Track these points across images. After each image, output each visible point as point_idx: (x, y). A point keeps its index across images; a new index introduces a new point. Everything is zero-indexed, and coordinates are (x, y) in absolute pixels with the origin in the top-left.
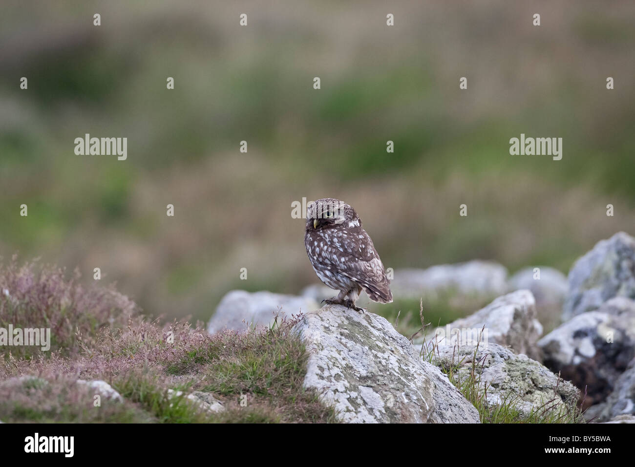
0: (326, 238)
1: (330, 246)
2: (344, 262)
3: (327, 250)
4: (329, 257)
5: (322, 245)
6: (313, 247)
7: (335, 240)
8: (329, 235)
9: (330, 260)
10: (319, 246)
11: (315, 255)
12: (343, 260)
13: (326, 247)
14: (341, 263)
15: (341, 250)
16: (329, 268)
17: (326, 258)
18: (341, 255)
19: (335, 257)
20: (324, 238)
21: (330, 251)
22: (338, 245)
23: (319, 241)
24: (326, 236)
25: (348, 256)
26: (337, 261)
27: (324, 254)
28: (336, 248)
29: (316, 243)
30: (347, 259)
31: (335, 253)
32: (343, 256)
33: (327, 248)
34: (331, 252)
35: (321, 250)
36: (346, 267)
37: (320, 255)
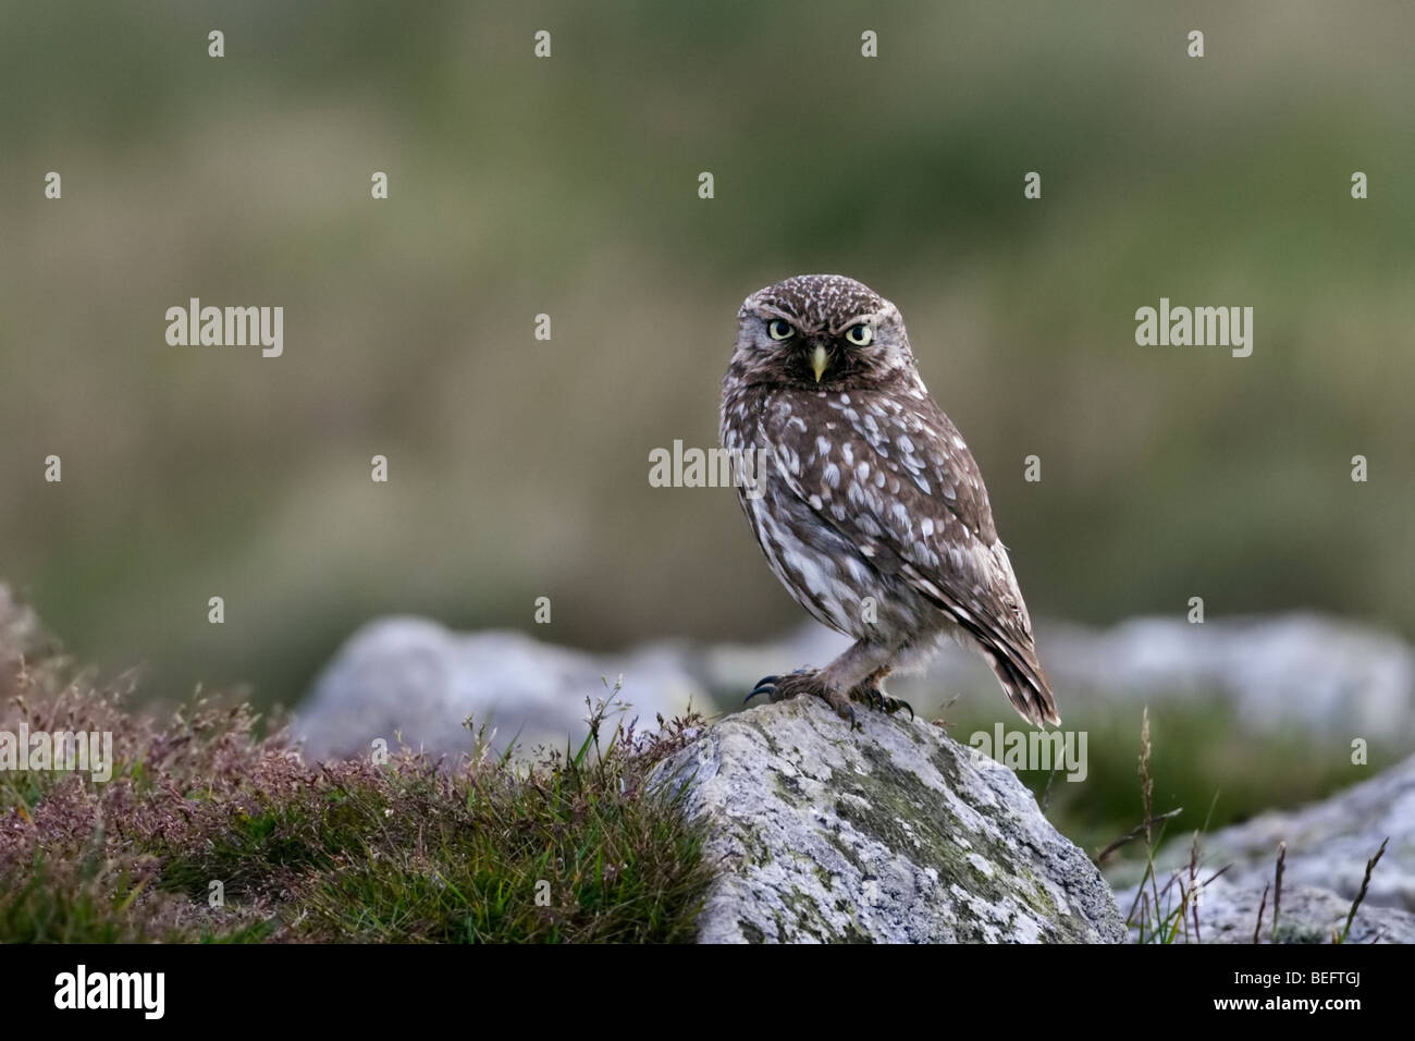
0: (870, 432)
1: (882, 465)
2: (930, 537)
3: (871, 479)
4: (877, 506)
5: (848, 455)
6: (812, 459)
7: (905, 443)
8: (880, 423)
9: (883, 520)
10: (836, 458)
11: (819, 492)
12: (927, 527)
13: (864, 468)
14: (920, 538)
15: (925, 486)
16: (868, 551)
17: (865, 509)
18: (920, 509)
19: (900, 510)
20: (858, 428)
21: (881, 484)
22: (914, 465)
23: (837, 438)
24: (870, 422)
25: (942, 516)
26: (906, 532)
27: (854, 492)
28: (905, 475)
29: (824, 446)
30: (941, 529)
31: (901, 498)
32: (930, 516)
33: (872, 473)
34: (886, 491)
35: (848, 476)
36: (936, 560)
37: (840, 494)
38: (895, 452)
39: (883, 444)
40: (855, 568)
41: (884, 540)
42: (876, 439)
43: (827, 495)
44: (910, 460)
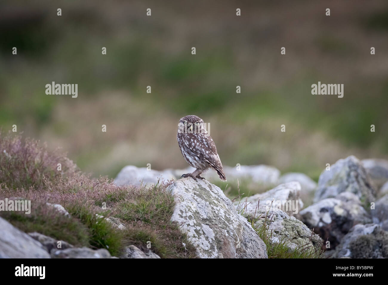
0: (199, 138)
1: (201, 143)
2: (208, 154)
3: (199, 145)
4: (200, 149)
5: (196, 142)
7: (204, 140)
9: (201, 151)
10: (194, 142)
12: (207, 152)
13: (198, 143)
14: (206, 154)
15: (207, 146)
16: (199, 156)
17: (198, 150)
19: (203, 150)
22: (205, 143)
23: (194, 139)
24: (199, 137)
25: (209, 151)
26: (204, 153)
28: (204, 144)
29: (192, 140)
30: (209, 152)
31: (203, 148)
32: (208, 151)
34: (201, 147)
35: (196, 145)
37: (194, 147)
38: (202, 141)
39: (201, 140)
40: (197, 158)
41: (201, 154)
42: (200, 139)
43: (193, 147)
44: (205, 142)
